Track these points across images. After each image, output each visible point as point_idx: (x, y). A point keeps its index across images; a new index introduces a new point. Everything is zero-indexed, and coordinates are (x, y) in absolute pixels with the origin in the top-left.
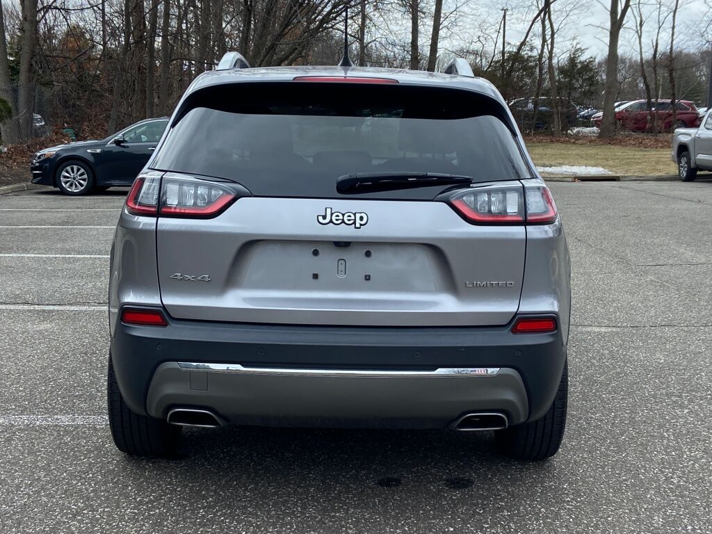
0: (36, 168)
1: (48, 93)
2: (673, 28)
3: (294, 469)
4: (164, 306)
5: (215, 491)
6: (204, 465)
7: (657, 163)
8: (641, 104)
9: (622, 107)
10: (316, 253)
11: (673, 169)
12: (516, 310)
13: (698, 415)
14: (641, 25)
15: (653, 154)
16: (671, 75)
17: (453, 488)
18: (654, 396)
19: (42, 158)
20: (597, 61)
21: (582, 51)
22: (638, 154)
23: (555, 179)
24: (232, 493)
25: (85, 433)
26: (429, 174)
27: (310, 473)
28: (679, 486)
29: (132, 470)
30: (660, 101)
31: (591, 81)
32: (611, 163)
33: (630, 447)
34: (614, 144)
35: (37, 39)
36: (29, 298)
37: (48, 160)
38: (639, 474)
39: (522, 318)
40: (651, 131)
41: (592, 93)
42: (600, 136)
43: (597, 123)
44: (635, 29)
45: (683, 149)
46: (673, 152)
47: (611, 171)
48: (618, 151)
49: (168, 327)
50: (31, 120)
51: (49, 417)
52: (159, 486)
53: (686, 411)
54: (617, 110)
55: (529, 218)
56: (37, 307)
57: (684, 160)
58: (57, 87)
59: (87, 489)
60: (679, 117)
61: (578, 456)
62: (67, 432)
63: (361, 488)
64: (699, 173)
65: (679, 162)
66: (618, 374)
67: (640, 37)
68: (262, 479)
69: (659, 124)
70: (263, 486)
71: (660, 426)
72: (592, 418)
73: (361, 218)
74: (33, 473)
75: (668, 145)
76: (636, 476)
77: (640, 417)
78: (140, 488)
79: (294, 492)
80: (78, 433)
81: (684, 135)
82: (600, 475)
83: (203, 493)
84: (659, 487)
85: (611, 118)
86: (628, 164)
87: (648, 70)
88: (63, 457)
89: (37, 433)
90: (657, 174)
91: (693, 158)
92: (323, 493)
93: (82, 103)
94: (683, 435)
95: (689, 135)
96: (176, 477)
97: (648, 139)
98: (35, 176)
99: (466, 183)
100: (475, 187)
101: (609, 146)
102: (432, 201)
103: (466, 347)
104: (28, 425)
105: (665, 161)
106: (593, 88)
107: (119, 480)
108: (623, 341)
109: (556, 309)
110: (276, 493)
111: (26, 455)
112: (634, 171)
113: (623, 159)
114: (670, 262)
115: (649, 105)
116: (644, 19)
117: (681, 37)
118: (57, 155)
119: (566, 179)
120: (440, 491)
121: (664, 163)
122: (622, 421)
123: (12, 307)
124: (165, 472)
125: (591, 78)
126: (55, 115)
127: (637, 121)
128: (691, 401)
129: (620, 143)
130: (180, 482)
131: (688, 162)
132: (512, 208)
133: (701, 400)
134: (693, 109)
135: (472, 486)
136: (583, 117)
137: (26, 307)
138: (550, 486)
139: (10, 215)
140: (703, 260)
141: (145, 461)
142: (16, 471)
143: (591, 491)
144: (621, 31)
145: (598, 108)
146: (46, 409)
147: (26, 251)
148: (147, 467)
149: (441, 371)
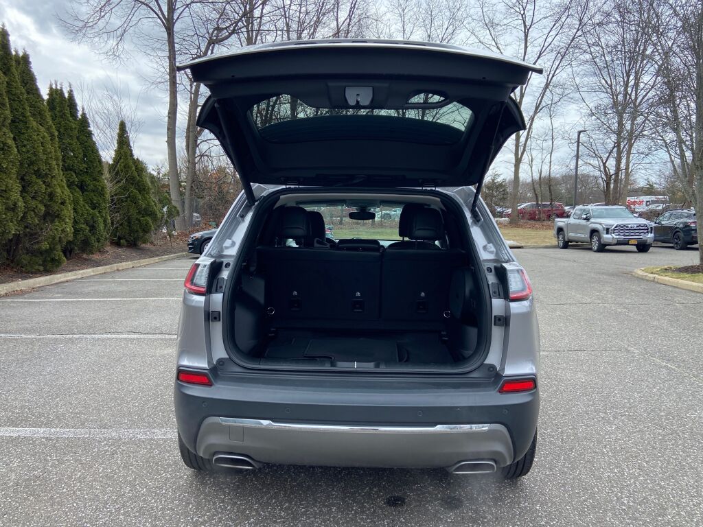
0: (190, 244)
1: (201, 202)
2: (551, 162)
3: (321, 485)
5: (257, 510)
6: (252, 480)
7: (545, 238)
8: (533, 205)
9: (522, 206)
11: (554, 242)
13: (624, 431)
14: (532, 161)
15: (542, 233)
16: (550, 188)
17: (447, 508)
18: (586, 412)
19: (194, 238)
20: (507, 180)
21: (499, 175)
22: (533, 233)
24: (270, 513)
25: (170, 446)
27: (333, 490)
28: (629, 507)
29: (197, 485)
30: (543, 203)
31: (505, 192)
32: (518, 238)
33: (581, 463)
34: (518, 227)
35: (195, 172)
36: (164, 329)
37: (197, 239)
38: (594, 494)
39: (508, 380)
40: (539, 219)
41: (504, 199)
42: (510, 223)
43: (508, 216)
44: (529, 163)
45: (560, 230)
46: (554, 232)
47: (518, 243)
48: (520, 231)
49: (213, 387)
50: (191, 216)
51: (148, 431)
52: (215, 503)
53: (614, 427)
54: (519, 208)
55: (511, 296)
56: (167, 336)
57: (561, 237)
58: (207, 198)
59: (157, 508)
60: (555, 212)
61: (542, 474)
62: (158, 445)
63: (373, 507)
64: (570, 244)
65: (558, 238)
66: (555, 391)
67: (531, 168)
68: (296, 497)
69: (543, 216)
70: (295, 505)
71: (599, 442)
72: (544, 433)
74: (121, 488)
75: (549, 228)
76: (592, 496)
77: (580, 433)
78: (198, 506)
79: (320, 511)
80: (165, 447)
81: (561, 222)
82: (564, 495)
83: (248, 512)
84: (613, 508)
85: (516, 213)
86: (527, 239)
87: (537, 186)
88: (148, 472)
89: (136, 447)
90: (544, 244)
91: (566, 235)
92: (343, 514)
93: (220, 207)
94: (618, 451)
95: (564, 222)
96: (229, 494)
97: (538, 224)
98: (190, 248)
101: (516, 228)
103: (462, 407)
104: (131, 439)
105: (550, 237)
106: (505, 196)
107: (184, 496)
108: (552, 363)
109: (534, 371)
110: (304, 514)
111: (121, 469)
112: (531, 243)
113: (524, 236)
114: (569, 302)
115: (538, 205)
116: (533, 158)
117: (556, 167)
118: (202, 236)
120: (437, 512)
121: (549, 238)
122: (568, 437)
123: (150, 336)
124: (221, 488)
125: (504, 190)
126: (206, 214)
127: (530, 214)
128: (615, 418)
129: (521, 226)
130: (231, 499)
131: (564, 238)
133: (622, 416)
134: (562, 207)
135: (462, 505)
136: (499, 212)
137: (160, 336)
138: (526, 507)
139: (170, 272)
140: (589, 301)
141: (208, 476)
142: (109, 486)
143: (560, 513)
144: (521, 165)
145: (507, 207)
146: (149, 423)
147: (172, 295)
148: (209, 482)
149: (440, 428)
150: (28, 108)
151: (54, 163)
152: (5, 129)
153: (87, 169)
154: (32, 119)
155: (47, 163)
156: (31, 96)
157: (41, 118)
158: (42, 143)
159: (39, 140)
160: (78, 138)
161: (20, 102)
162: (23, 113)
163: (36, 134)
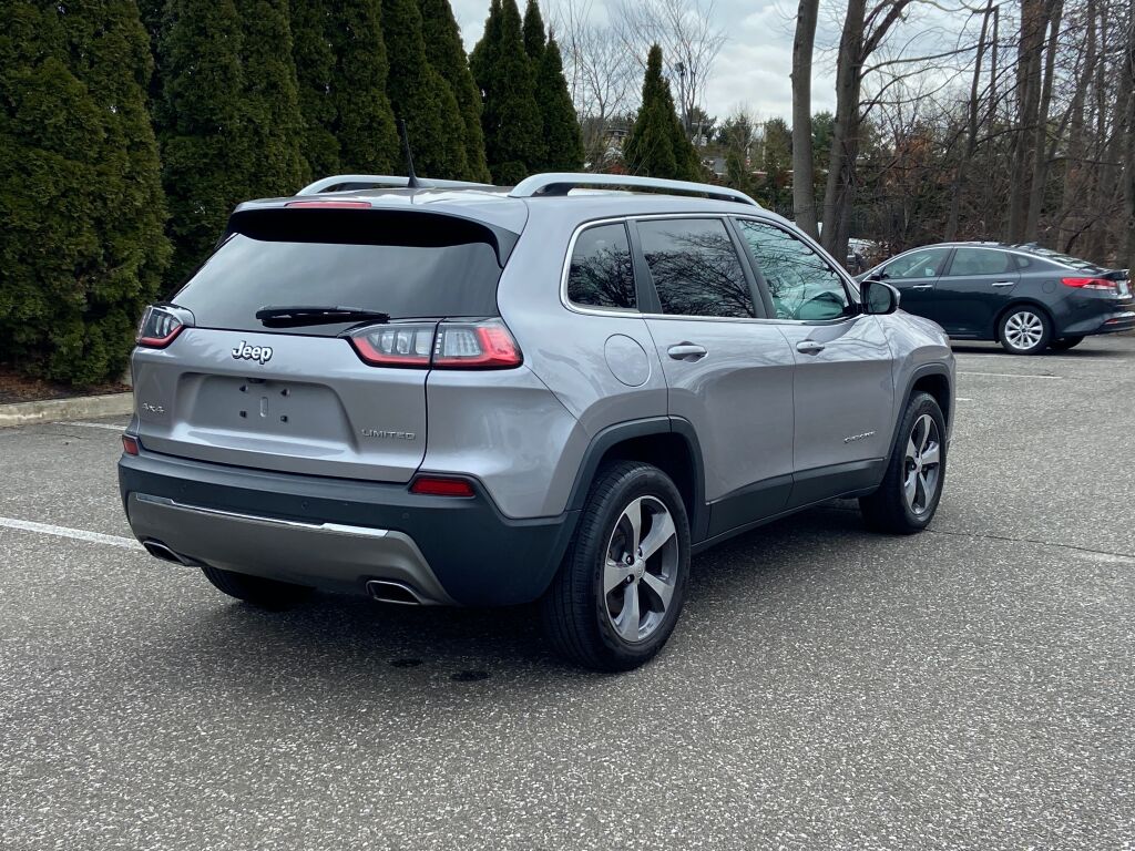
4: (138, 436)
10: (243, 389)
12: (416, 467)
26: (340, 308)
39: (421, 477)
49: (137, 457)
55: (435, 361)
73: (266, 353)
99: (383, 319)
100: (392, 324)
102: (335, 337)
103: (353, 503)
132: (423, 350)
149: (327, 526)
150: (423, 46)
151: (463, 148)
152: (375, 91)
153: (549, 155)
154: (428, 66)
155: (450, 150)
156: (434, 21)
157: (449, 63)
158: (442, 111)
159: (437, 106)
160: (537, 93)
161: (410, 36)
162: (413, 57)
163: (432, 95)
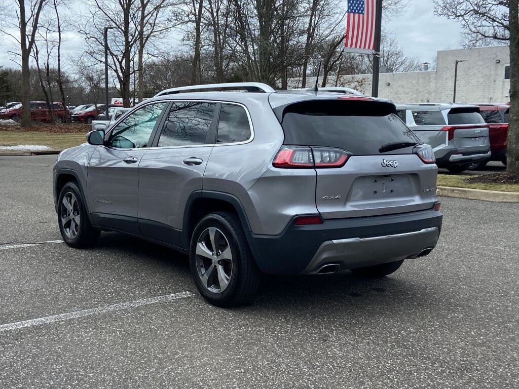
4: (320, 213)
14: (37, 53)
17: (381, 291)
23: (18, 154)
34: (34, 130)
44: (33, 55)
47: (51, 148)
67: (37, 61)
73: (396, 163)
81: (100, 124)
95: (105, 124)
101: (31, 132)
106: (9, 93)
116: (38, 49)
119: (25, 154)
120: (379, 293)
125: (7, 87)
135: (385, 289)
